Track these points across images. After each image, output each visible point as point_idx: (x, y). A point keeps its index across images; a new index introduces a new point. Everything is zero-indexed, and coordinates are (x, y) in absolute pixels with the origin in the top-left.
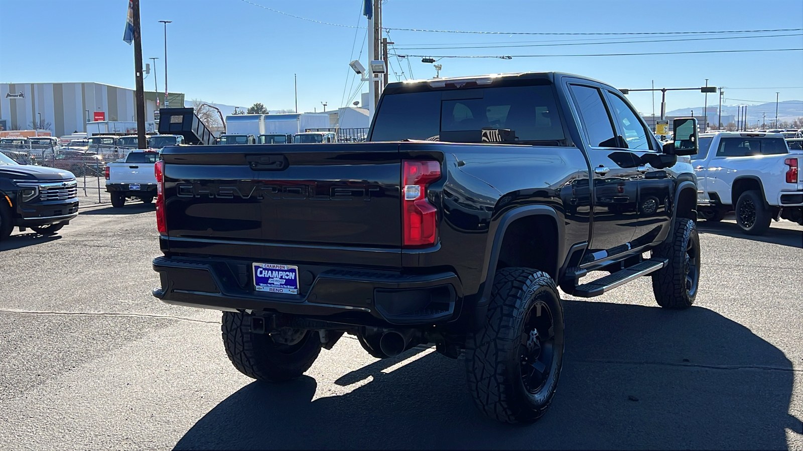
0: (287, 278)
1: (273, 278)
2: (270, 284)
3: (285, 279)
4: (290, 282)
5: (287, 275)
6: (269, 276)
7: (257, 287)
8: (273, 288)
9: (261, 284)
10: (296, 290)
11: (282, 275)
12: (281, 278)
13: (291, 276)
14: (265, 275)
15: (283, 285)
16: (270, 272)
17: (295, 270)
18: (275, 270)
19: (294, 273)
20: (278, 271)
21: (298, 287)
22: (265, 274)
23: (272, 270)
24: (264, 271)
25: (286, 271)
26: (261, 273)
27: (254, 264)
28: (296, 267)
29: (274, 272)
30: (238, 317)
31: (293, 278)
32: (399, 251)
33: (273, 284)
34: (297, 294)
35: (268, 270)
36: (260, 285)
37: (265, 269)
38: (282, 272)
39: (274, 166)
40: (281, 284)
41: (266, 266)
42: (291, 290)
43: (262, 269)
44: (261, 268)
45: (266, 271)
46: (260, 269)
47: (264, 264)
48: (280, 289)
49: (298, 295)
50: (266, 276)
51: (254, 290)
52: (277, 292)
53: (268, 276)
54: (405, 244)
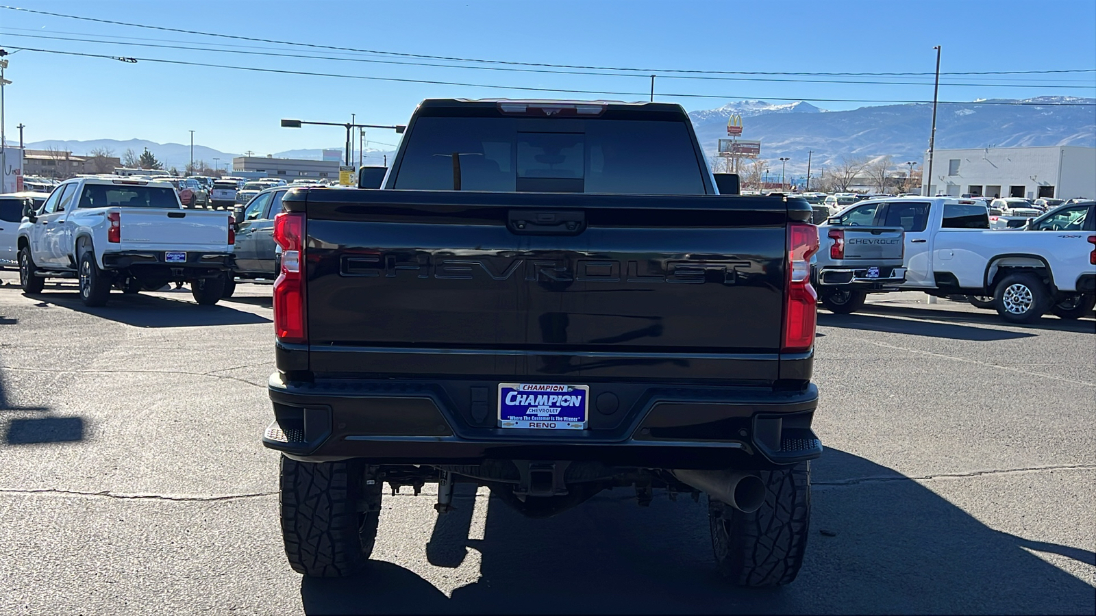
0: (564, 404)
1: (537, 406)
2: (528, 415)
3: (561, 406)
4: (567, 412)
5: (566, 401)
6: (529, 404)
7: (504, 421)
8: (536, 422)
9: (511, 418)
10: (581, 423)
11: (555, 401)
12: (554, 405)
13: (575, 401)
14: (520, 402)
15: (554, 416)
16: (532, 397)
17: (585, 391)
18: (543, 394)
19: (580, 397)
20: (549, 394)
21: (586, 419)
22: (522, 400)
23: (536, 394)
24: (519, 396)
25: (563, 394)
26: (514, 398)
27: (501, 386)
28: (586, 388)
29: (540, 396)
30: (323, 476)
31: (577, 405)
32: (773, 357)
33: (536, 415)
34: (584, 429)
35: (528, 394)
36: (509, 419)
37: (521, 393)
38: (556, 397)
39: (562, 228)
40: (550, 416)
41: (526, 388)
42: (571, 424)
43: (516, 393)
44: (514, 390)
45: (525, 396)
46: (513, 392)
47: (522, 385)
48: (550, 423)
49: (586, 431)
50: (522, 404)
51: (496, 426)
52: (545, 427)
53: (527, 404)
54: (787, 346)
